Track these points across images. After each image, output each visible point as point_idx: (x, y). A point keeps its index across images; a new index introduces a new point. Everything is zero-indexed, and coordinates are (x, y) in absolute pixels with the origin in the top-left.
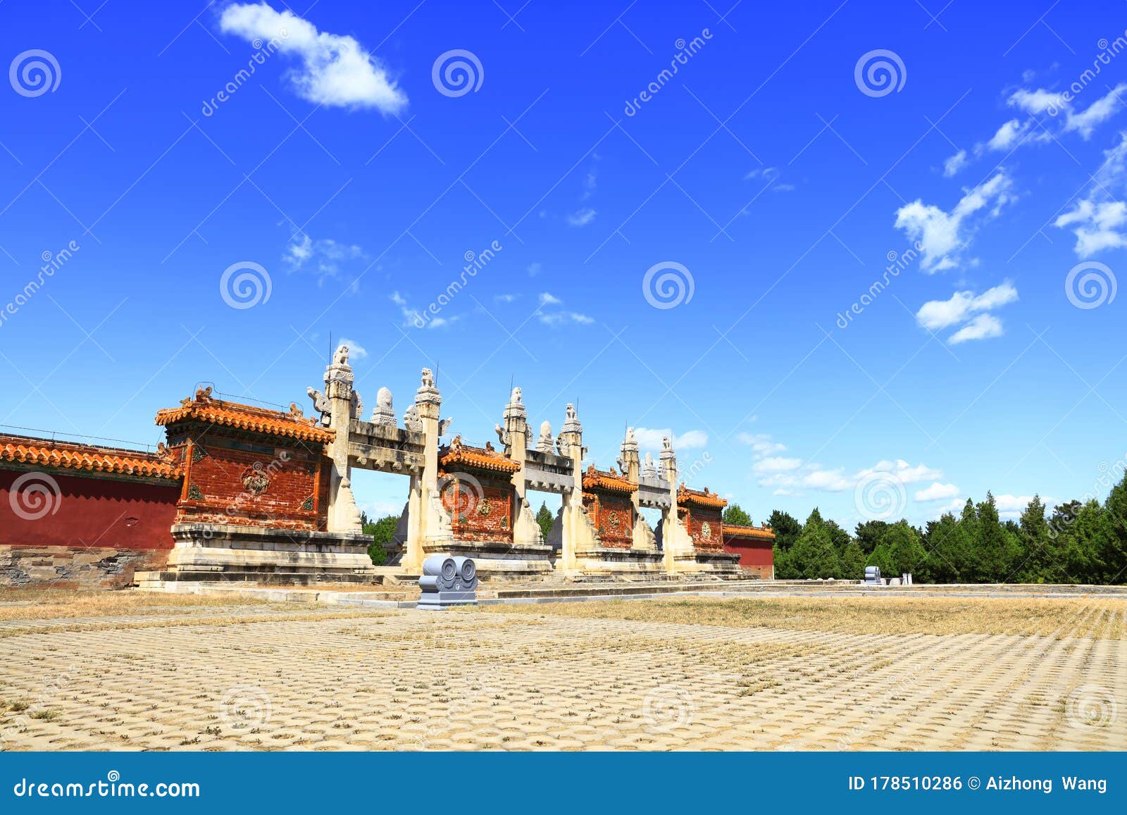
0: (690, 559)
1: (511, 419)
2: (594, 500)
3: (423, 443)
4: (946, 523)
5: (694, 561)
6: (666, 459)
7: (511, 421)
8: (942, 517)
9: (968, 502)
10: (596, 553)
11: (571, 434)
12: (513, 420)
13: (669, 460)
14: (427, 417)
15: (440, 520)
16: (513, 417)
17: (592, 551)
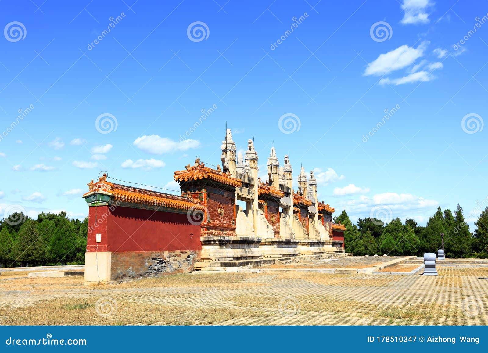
0: (328, 245)
1: (273, 166)
2: (298, 211)
3: (254, 184)
4: (432, 222)
5: (331, 246)
6: (312, 185)
7: (273, 167)
8: (430, 218)
9: (438, 209)
10: (307, 242)
11: (288, 173)
12: (274, 167)
13: (314, 186)
14: (254, 168)
15: (267, 227)
16: (274, 165)
17: (304, 241)
